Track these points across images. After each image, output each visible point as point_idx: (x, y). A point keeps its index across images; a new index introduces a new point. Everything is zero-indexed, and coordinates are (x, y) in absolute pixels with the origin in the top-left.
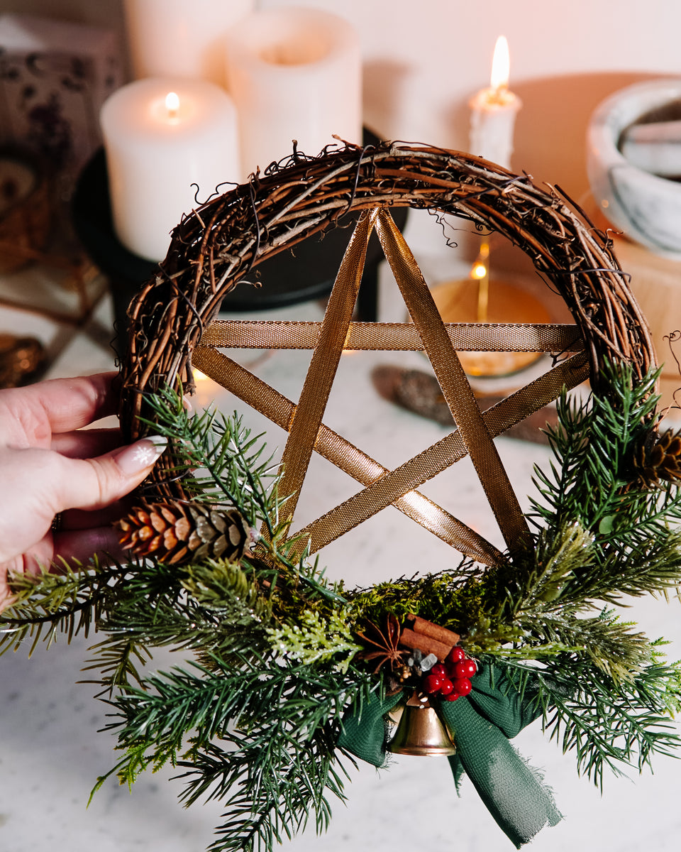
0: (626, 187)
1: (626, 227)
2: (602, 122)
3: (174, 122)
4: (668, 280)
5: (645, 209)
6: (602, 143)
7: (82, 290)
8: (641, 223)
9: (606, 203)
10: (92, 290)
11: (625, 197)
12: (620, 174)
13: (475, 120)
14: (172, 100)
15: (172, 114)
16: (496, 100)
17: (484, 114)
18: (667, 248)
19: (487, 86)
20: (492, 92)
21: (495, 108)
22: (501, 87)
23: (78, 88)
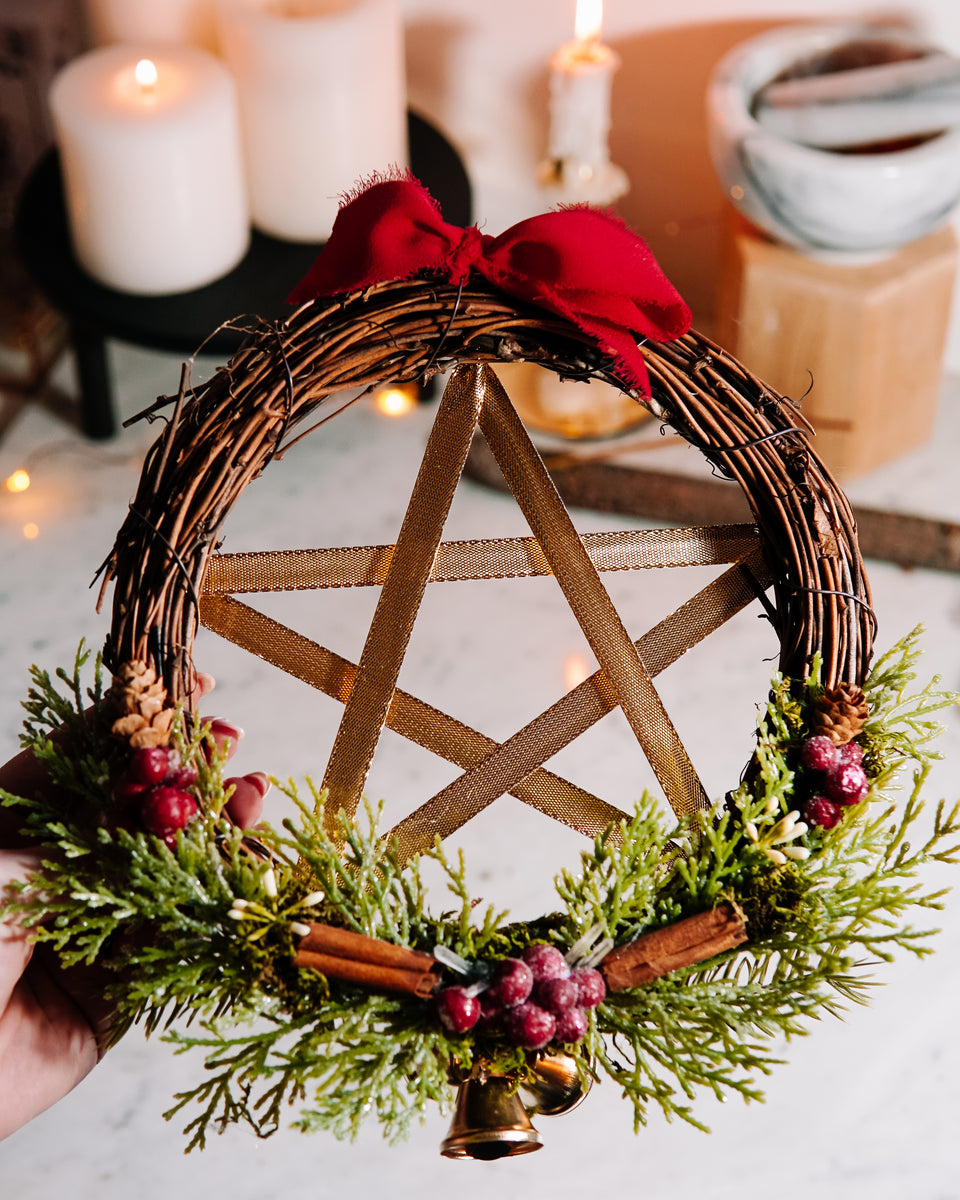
0: (762, 163)
1: (766, 222)
2: (726, 80)
3: (149, 101)
4: (824, 289)
5: (788, 191)
6: (729, 109)
7: (33, 348)
8: (785, 211)
9: (739, 192)
10: (46, 346)
11: (763, 177)
12: (753, 146)
13: (557, 85)
14: (146, 71)
15: (147, 90)
16: (586, 58)
17: (568, 77)
18: (820, 246)
19: (570, 36)
20: (577, 48)
21: (583, 69)
22: (593, 40)
23: (17, 73)
